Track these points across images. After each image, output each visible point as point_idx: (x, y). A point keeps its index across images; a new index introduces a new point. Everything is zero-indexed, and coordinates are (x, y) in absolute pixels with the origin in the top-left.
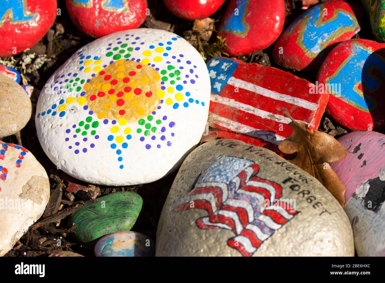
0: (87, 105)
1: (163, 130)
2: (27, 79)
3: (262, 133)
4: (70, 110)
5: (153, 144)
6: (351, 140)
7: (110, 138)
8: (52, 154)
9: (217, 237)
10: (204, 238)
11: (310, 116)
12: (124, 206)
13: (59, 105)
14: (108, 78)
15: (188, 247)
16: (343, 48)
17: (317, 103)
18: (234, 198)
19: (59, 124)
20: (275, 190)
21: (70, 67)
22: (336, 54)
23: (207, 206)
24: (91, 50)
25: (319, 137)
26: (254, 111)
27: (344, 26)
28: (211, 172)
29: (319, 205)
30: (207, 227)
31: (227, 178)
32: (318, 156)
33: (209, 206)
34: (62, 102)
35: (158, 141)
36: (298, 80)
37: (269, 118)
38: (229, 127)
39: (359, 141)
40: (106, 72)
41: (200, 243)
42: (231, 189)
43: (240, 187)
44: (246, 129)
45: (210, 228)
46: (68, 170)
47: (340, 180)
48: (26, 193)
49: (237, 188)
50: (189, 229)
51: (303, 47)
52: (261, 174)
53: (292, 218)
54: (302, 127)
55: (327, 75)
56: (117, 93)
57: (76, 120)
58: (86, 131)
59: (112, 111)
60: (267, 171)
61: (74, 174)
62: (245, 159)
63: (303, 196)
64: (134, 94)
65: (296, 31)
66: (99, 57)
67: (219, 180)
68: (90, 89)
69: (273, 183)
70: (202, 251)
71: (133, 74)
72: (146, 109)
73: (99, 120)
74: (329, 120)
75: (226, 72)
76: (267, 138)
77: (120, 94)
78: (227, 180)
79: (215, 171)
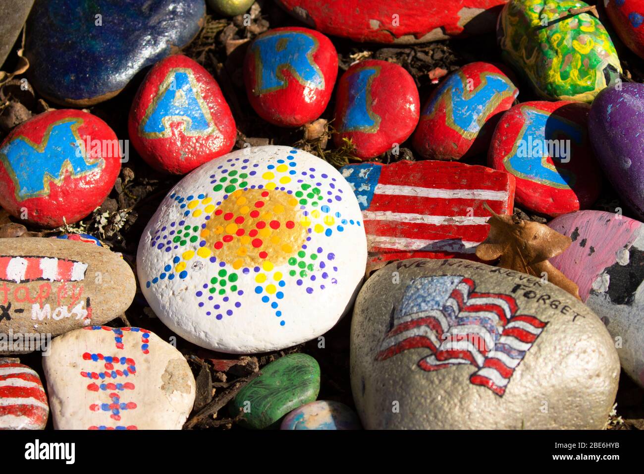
0: (213, 256)
1: (322, 265)
2: (108, 246)
3: (443, 244)
4: (192, 268)
5: (315, 285)
6: (563, 227)
7: (259, 290)
8: (185, 328)
9: (454, 376)
10: (437, 382)
11: (501, 208)
12: (299, 372)
13: (174, 265)
14: (228, 217)
15: (419, 398)
16: (513, 118)
17: (506, 190)
18: (459, 325)
19: (183, 287)
20: (507, 303)
21: (168, 215)
22: (506, 126)
23: (426, 342)
24: (190, 188)
25: (531, 229)
26: (422, 219)
27: (499, 92)
28: (410, 301)
29: (567, 308)
30: (436, 368)
31: (437, 303)
32: (533, 254)
33: (428, 341)
34: (176, 260)
35: (320, 280)
36: (470, 168)
37: (446, 223)
38: (395, 247)
39: (574, 225)
40: (223, 210)
41: (434, 389)
42: (450, 315)
43: (460, 310)
44: (419, 244)
45: (441, 368)
46: (211, 343)
47: (567, 276)
48: (169, 383)
49: (457, 312)
50: (412, 376)
51: (457, 128)
52: (480, 289)
53: (541, 332)
54: (507, 221)
55: (503, 154)
56: (249, 233)
57: (205, 277)
58: (224, 288)
59: (250, 256)
60: (485, 282)
61: (221, 346)
62: (449, 275)
63: (545, 303)
64: (271, 230)
65: (441, 110)
66: (205, 194)
67: (426, 308)
68: (210, 236)
69: (500, 296)
70: (439, 398)
71: (260, 204)
72: (293, 244)
73: (236, 271)
74: (520, 211)
75: (367, 180)
76: (453, 249)
77: (253, 233)
78: (439, 305)
79: (416, 299)
